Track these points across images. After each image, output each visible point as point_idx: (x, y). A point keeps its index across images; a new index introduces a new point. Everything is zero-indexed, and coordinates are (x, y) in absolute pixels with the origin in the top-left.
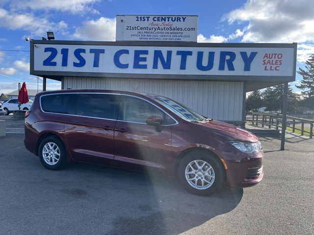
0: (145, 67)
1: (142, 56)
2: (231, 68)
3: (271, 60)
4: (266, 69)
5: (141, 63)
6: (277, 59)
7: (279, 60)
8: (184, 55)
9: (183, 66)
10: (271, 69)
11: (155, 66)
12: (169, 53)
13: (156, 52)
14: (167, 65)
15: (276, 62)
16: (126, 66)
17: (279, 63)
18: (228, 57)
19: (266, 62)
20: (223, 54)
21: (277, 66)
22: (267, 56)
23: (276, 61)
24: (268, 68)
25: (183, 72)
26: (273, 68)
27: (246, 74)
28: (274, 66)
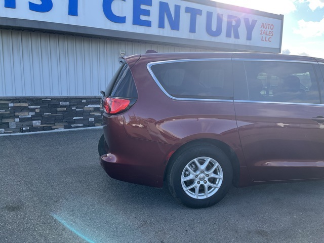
0: (148, 24)
1: (143, 7)
2: (237, 36)
4: (262, 40)
5: (143, 18)
6: (270, 30)
7: (272, 31)
8: (194, 14)
10: (266, 41)
11: (161, 25)
13: (161, 3)
15: (269, 33)
16: (121, 20)
17: (271, 34)
18: (234, 23)
19: (263, 32)
21: (270, 36)
22: (263, 26)
23: (270, 31)
24: (264, 39)
25: (192, 36)
26: (267, 39)
27: (248, 43)
28: (268, 37)
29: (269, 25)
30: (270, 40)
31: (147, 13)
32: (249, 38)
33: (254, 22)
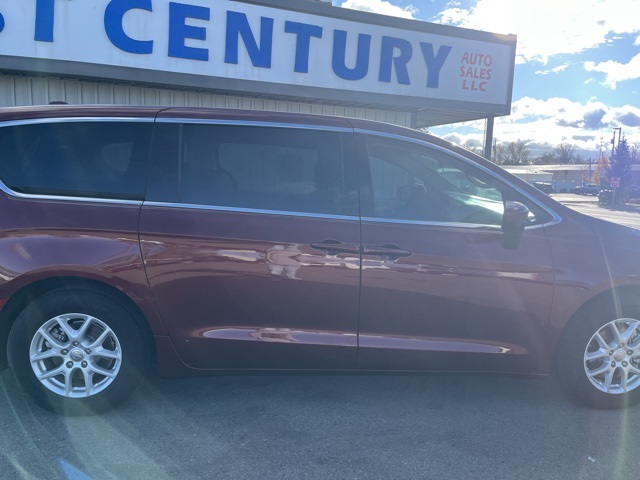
0: (202, 55)
1: (190, 22)
2: (404, 79)
3: (473, 67)
4: (464, 88)
5: (190, 43)
6: (483, 66)
7: (488, 68)
8: (304, 34)
9: (301, 65)
10: (473, 88)
11: (231, 57)
12: (267, 24)
13: (231, 15)
14: (261, 57)
15: (482, 73)
16: (145, 47)
17: (486, 75)
18: (397, 53)
19: (465, 71)
20: (388, 44)
21: (482, 80)
22: (466, 59)
23: (482, 70)
24: (468, 85)
25: (301, 80)
26: (477, 86)
27: (432, 93)
28: (478, 82)
29: (481, 56)
30: (484, 87)
31: (200, 34)
32: (433, 82)
33: (445, 51)
